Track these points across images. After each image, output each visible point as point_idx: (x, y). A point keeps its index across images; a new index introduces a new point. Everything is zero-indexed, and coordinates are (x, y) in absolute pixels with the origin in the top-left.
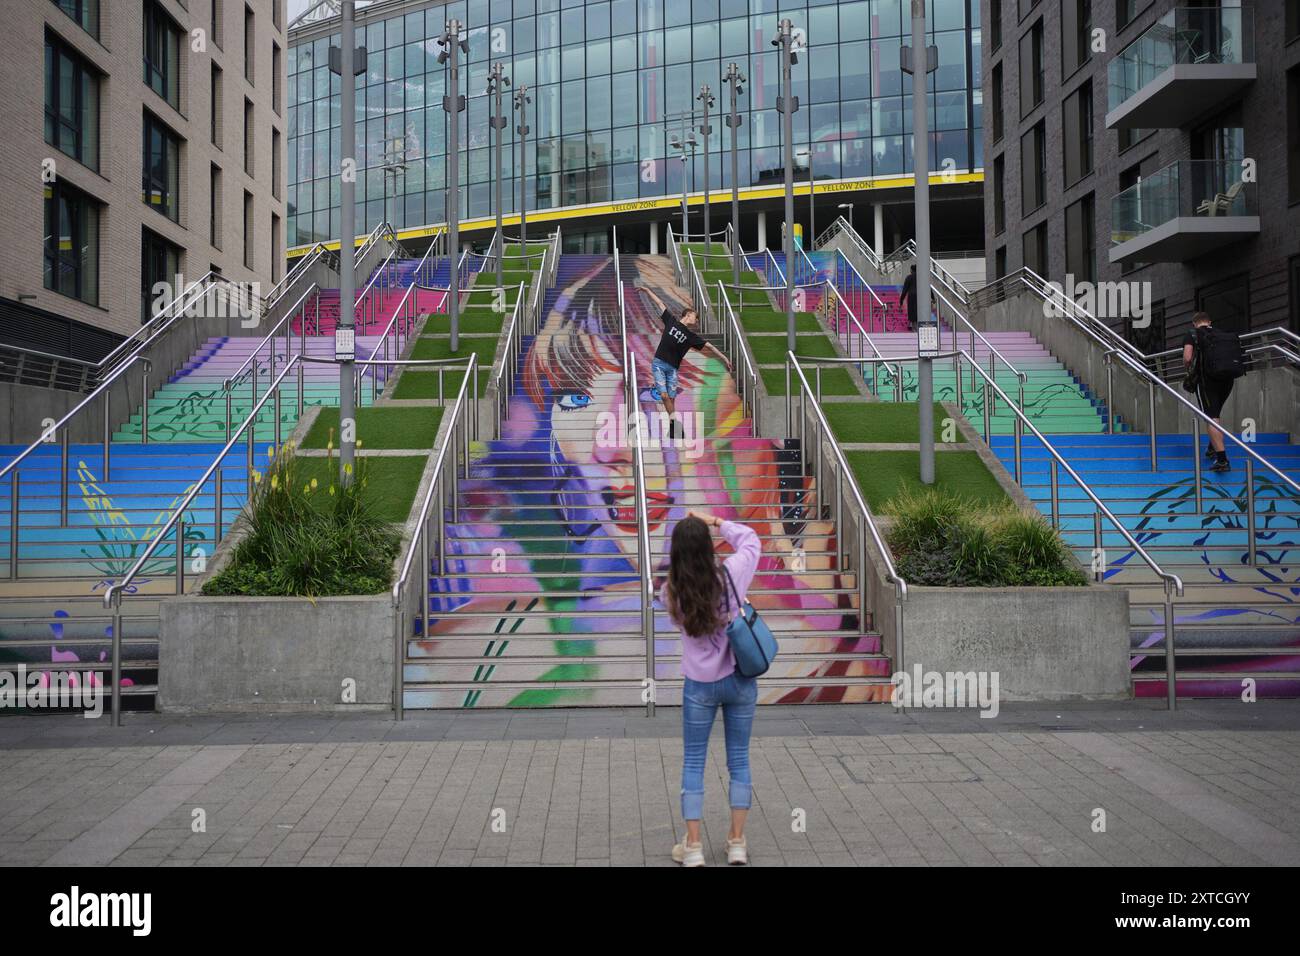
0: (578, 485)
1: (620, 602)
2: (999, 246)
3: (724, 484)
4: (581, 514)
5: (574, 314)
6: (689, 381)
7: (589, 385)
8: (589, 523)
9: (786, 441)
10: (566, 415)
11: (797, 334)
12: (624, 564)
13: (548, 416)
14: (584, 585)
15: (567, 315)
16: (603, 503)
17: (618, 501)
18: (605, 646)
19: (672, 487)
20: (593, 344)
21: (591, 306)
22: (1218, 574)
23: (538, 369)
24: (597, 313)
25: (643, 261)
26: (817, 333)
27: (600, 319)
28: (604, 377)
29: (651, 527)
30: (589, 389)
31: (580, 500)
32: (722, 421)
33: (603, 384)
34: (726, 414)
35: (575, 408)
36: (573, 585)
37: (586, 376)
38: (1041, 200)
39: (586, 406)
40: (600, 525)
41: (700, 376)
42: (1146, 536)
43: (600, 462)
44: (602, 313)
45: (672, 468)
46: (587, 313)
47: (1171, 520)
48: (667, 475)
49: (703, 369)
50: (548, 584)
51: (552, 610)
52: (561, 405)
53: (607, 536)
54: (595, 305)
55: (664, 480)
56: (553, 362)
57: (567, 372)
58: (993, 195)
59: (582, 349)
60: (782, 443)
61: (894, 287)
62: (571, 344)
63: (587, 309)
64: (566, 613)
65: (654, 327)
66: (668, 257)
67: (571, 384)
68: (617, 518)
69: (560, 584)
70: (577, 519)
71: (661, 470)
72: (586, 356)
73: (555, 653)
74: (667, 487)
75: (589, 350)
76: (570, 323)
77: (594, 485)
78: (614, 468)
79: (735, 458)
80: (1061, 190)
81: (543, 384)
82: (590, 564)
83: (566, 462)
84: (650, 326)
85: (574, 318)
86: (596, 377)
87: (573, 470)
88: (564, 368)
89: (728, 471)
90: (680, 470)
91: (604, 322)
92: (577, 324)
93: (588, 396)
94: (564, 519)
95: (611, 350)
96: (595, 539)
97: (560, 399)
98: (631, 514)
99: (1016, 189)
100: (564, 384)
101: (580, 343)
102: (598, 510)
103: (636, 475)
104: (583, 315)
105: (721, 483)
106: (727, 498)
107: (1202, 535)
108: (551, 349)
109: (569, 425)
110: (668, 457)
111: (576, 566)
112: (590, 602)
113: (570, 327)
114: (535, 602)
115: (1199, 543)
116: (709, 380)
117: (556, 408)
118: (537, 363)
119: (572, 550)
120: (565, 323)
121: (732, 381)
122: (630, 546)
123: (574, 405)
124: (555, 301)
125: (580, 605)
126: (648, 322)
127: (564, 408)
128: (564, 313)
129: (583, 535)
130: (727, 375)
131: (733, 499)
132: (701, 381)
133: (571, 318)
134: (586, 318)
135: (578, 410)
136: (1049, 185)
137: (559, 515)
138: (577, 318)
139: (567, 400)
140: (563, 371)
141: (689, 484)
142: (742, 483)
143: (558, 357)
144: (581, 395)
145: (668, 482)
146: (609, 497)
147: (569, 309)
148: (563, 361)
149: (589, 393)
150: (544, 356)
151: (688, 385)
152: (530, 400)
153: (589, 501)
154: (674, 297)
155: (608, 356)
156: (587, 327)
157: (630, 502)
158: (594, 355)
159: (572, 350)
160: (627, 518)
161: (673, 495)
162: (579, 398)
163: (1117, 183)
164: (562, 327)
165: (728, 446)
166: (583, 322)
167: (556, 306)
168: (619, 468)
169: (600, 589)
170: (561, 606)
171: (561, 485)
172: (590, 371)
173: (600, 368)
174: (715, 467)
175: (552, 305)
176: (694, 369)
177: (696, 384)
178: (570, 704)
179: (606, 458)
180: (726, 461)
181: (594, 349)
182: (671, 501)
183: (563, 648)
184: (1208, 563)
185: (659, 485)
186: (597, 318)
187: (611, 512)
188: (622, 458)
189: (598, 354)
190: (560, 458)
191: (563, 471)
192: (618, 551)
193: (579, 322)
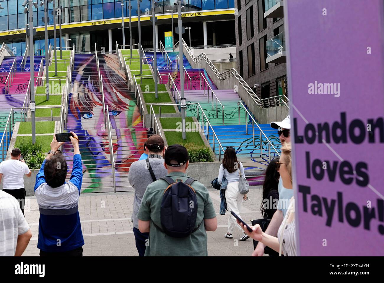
0: (93, 142)
1: (106, 170)
2: (240, 50)
3: (133, 141)
4: (95, 150)
5: (83, 82)
6: (124, 108)
7: (92, 110)
8: (97, 152)
9: (150, 129)
10: (85, 120)
11: (158, 92)
12: (107, 162)
13: (80, 121)
14: (97, 167)
15: (81, 82)
16: (100, 146)
17: (104, 146)
18: (103, 180)
19: (119, 142)
20: (92, 96)
21: (89, 78)
22: (253, 160)
23: (75, 105)
24: (91, 81)
25: (107, 57)
26: (165, 92)
27: (93, 84)
28: (96, 108)
29: (114, 152)
30: (92, 112)
31: (94, 146)
32: (134, 122)
33: (97, 110)
34: (135, 120)
35: (88, 118)
36: (95, 167)
37: (91, 107)
38: (252, 35)
39: (91, 117)
40: (100, 152)
41: (127, 107)
42: (238, 152)
43: (99, 136)
44: (93, 81)
45: (119, 137)
46: (88, 81)
47: (246, 147)
48: (117, 139)
49: (128, 104)
50: (88, 167)
51: (90, 173)
52: (83, 117)
53: (102, 155)
54: (90, 78)
55: (117, 140)
56: (80, 103)
57: (85, 106)
58: (238, 30)
59: (89, 98)
60: (149, 129)
61: (197, 69)
62: (85, 96)
63: (88, 80)
64: (93, 173)
65: (112, 87)
66: (116, 55)
67: (86, 110)
68: (105, 150)
69: (91, 166)
70: (94, 151)
71: (116, 137)
72: (90, 100)
73: (91, 182)
74: (118, 142)
75: (91, 98)
76: (82, 86)
77: (98, 142)
78: (103, 137)
79: (136, 134)
80: (258, 33)
81: (77, 110)
82: (98, 162)
83: (89, 136)
84: (111, 86)
85: (83, 83)
86: (94, 108)
87: (92, 138)
88: (84, 105)
89: (134, 137)
90: (121, 137)
91: (94, 85)
92: (84, 85)
93: (92, 114)
94: (90, 151)
95: (98, 98)
96: (99, 156)
97: (83, 115)
98: (108, 149)
99: (245, 30)
100: (83, 110)
101: (88, 96)
102: (100, 148)
103: (109, 139)
104: (86, 82)
105: (132, 141)
106: (133, 145)
107: (252, 151)
108: (78, 98)
109: (87, 124)
110: (118, 134)
111: (95, 162)
112: (99, 170)
113: (82, 87)
114: (85, 171)
115: (251, 153)
116: (130, 108)
117: (82, 118)
118: (75, 103)
119: (93, 159)
120: (80, 85)
121: (137, 108)
122: (108, 157)
123: (88, 117)
124: (76, 77)
125: (96, 171)
126: (110, 84)
127: (85, 118)
128: (80, 82)
129: (96, 155)
130: (136, 106)
131: (135, 145)
132: (128, 109)
133: (82, 83)
134: (88, 83)
135: (89, 119)
136: (254, 30)
137: (89, 150)
138: (84, 83)
139: (85, 116)
140: (83, 106)
141: (123, 141)
142: (138, 140)
143: (81, 101)
144: (90, 113)
145: (118, 141)
146: (102, 145)
147: (81, 80)
148: (83, 102)
149: (92, 113)
150: (77, 101)
151: (124, 110)
152: (74, 116)
153: (97, 146)
154: (119, 74)
155: (97, 100)
156: (88, 87)
157: (108, 146)
158: (93, 100)
159: (86, 98)
160: (107, 150)
161: (119, 144)
162: (89, 115)
163: (273, 33)
164: (79, 87)
165: (134, 130)
166: (87, 84)
167: (76, 79)
168: (104, 137)
169: (101, 168)
170: (92, 172)
171: (89, 142)
172: (92, 106)
173: (95, 104)
174: (130, 136)
175: (75, 78)
176: (126, 104)
177: (126, 109)
178: (97, 192)
179: (100, 134)
180: (133, 134)
181: (93, 98)
182: (119, 145)
183: (93, 181)
184: (252, 157)
185: (115, 142)
186: (92, 83)
187: (103, 149)
188: (105, 134)
189: (94, 100)
190: (88, 135)
191: (89, 138)
192: (105, 158)
193: (85, 85)
